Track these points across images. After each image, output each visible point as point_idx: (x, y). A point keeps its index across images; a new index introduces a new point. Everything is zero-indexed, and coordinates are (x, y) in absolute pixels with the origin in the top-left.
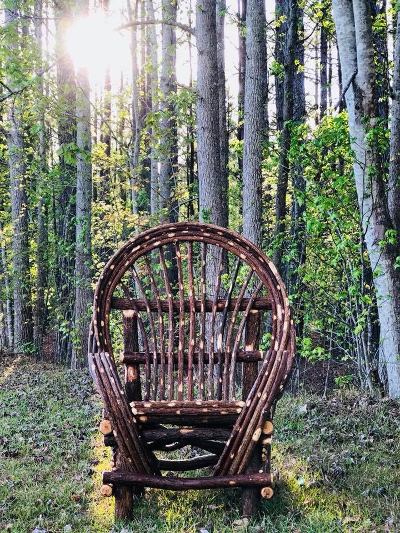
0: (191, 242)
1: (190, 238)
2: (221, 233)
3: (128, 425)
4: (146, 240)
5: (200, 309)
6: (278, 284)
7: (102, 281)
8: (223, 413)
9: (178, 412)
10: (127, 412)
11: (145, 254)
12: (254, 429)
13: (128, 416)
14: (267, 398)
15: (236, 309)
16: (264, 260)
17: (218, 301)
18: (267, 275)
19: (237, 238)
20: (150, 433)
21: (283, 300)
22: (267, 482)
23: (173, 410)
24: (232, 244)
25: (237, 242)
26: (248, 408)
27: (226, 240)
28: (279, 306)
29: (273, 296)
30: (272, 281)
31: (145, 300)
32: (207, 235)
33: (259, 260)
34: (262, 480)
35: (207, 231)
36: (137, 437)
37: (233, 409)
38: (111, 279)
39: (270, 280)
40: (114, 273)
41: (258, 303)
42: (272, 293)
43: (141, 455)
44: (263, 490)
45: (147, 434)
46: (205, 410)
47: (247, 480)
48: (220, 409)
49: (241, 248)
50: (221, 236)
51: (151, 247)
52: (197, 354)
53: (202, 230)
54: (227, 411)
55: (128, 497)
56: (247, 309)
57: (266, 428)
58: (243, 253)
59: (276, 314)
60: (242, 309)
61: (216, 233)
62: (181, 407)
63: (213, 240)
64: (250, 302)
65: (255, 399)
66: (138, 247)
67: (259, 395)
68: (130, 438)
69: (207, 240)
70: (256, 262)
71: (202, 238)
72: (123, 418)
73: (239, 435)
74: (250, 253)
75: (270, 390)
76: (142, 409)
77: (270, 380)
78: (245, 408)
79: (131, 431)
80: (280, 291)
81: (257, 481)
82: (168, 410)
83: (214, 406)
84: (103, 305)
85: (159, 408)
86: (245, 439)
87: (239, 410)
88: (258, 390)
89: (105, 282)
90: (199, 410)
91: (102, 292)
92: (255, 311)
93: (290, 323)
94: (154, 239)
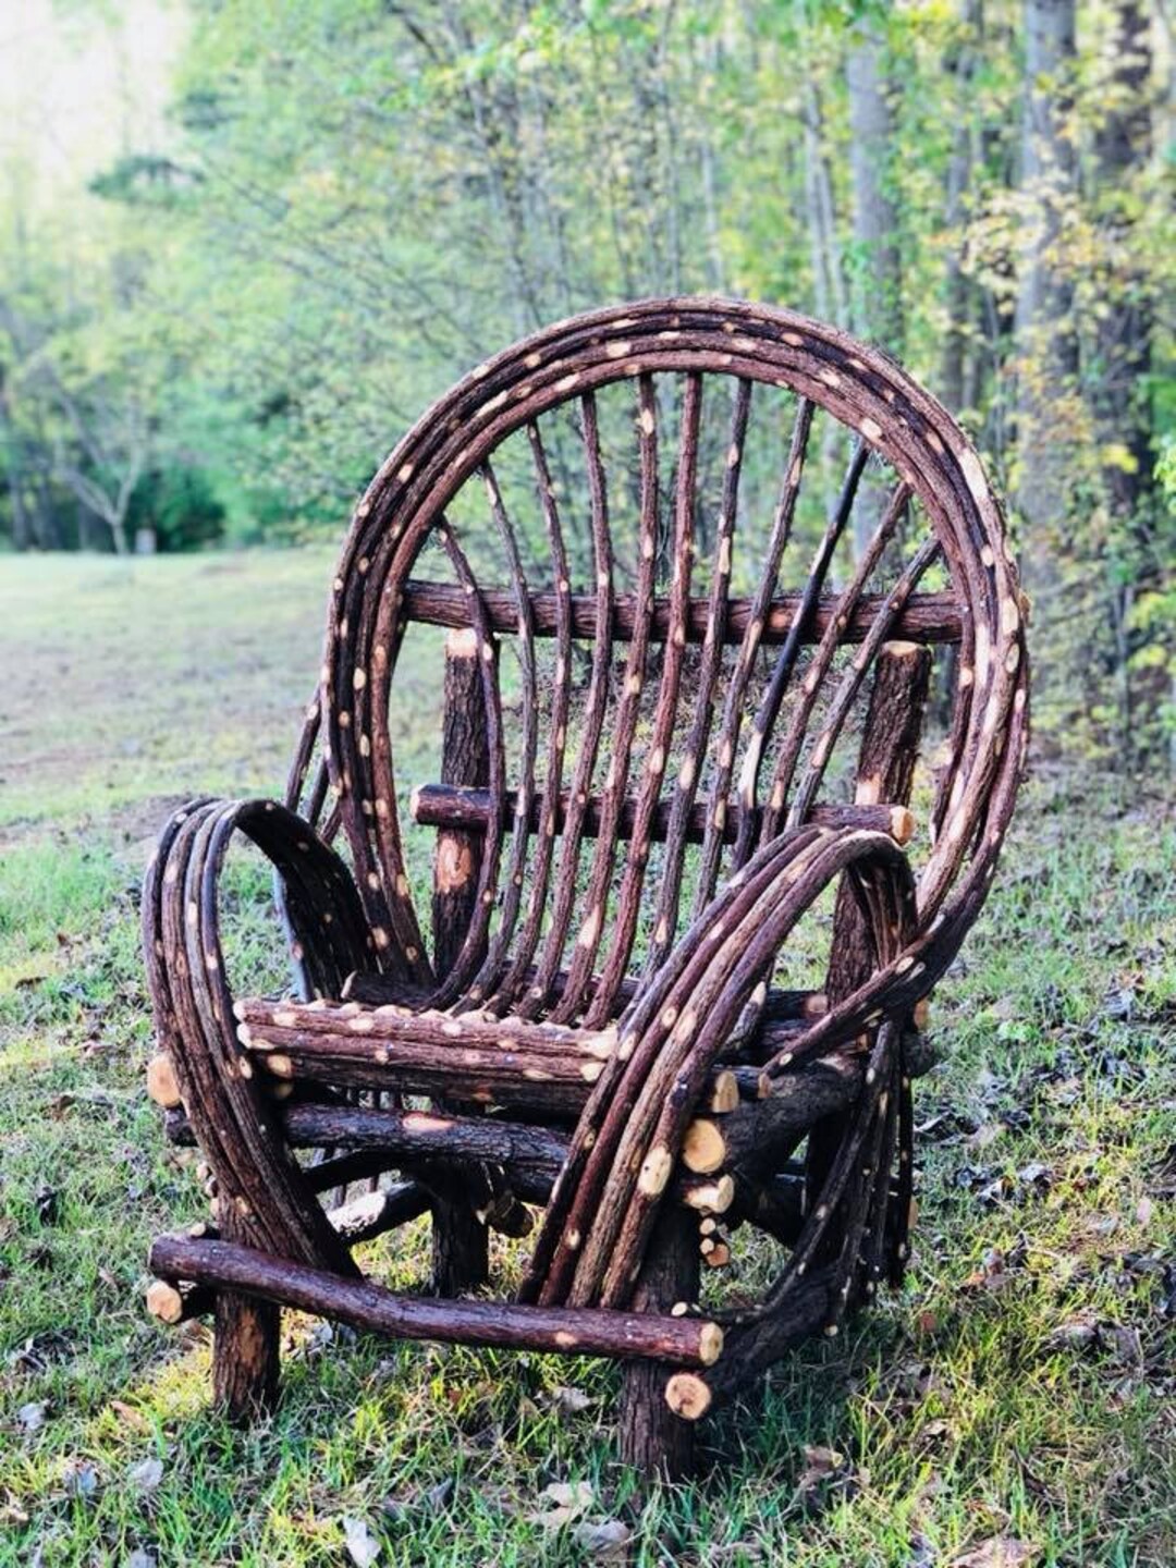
0: (695, 373)
1: (686, 358)
2: (794, 339)
3: (226, 1082)
4: (529, 372)
5: (704, 633)
6: (987, 542)
7: (366, 522)
8: (532, 1074)
9: (381, 1056)
10: (220, 1035)
11: (530, 420)
12: (644, 1144)
13: (224, 1049)
14: (696, 1033)
15: (826, 638)
16: (945, 444)
17: (769, 608)
18: (951, 507)
19: (854, 356)
20: (308, 1116)
21: (996, 606)
22: (686, 1357)
23: (364, 1043)
24: (832, 379)
25: (851, 371)
26: (621, 1066)
27: (814, 366)
28: (983, 633)
29: (968, 594)
30: (968, 528)
31: (514, 595)
32: (747, 344)
33: (927, 444)
34: (668, 1345)
35: (751, 333)
36: (256, 1131)
37: (568, 1062)
38: (402, 516)
39: (959, 524)
40: (413, 495)
41: (914, 618)
42: (965, 577)
43: (275, 1192)
44: (674, 1381)
45: (300, 1119)
46: (472, 1058)
47: (615, 1337)
48: (526, 1059)
49: (866, 399)
50: (796, 348)
51: (546, 394)
52: (667, 805)
53: (730, 327)
54: (549, 1067)
55: (247, 1331)
56: (870, 639)
57: (694, 1147)
58: (874, 419)
59: (972, 662)
60: (851, 633)
61: (778, 340)
62: (393, 1037)
63: (764, 367)
64: (882, 614)
65: (649, 1033)
66: (502, 398)
67: (667, 1016)
68: (235, 1129)
69: (745, 366)
70: (915, 451)
71: (726, 359)
72: (210, 1058)
73: (590, 1165)
74: (897, 414)
75: (713, 1001)
76: (267, 1031)
77: (720, 959)
78: (612, 1063)
79: (235, 1103)
80: (992, 569)
81: (651, 1346)
82: (351, 1044)
83: (504, 1044)
84: (367, 611)
85: (323, 1032)
86: (613, 1184)
87: (590, 1071)
88: (670, 999)
89: (375, 527)
90: (451, 1055)
91: (363, 565)
92: (903, 649)
93: (1011, 704)
94: (557, 364)
